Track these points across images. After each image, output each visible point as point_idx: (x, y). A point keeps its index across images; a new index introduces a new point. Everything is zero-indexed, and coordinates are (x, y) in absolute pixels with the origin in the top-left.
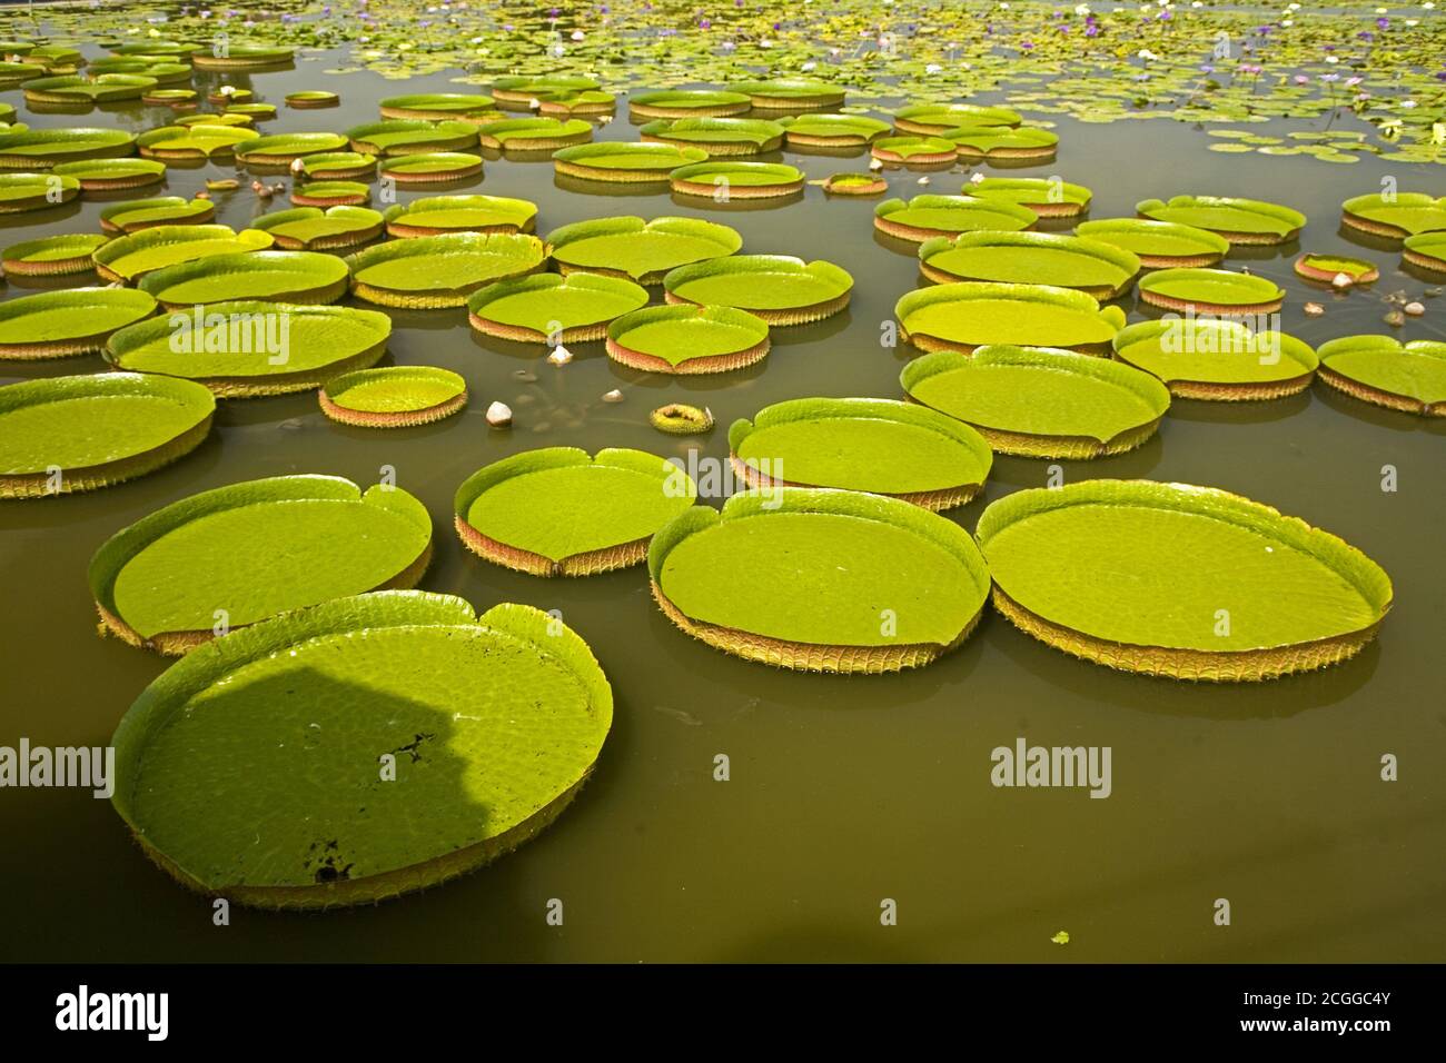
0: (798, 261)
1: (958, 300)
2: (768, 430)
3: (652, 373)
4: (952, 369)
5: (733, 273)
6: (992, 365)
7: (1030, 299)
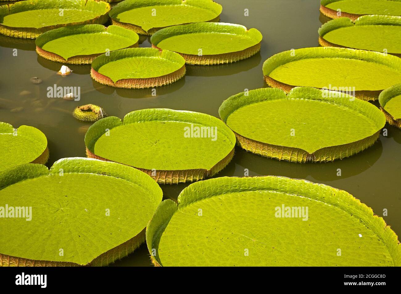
0: (244, 28)
1: (323, 57)
2: (133, 124)
3: (104, 85)
4: (274, 99)
5: (207, 32)
6: (302, 99)
7: (368, 60)
